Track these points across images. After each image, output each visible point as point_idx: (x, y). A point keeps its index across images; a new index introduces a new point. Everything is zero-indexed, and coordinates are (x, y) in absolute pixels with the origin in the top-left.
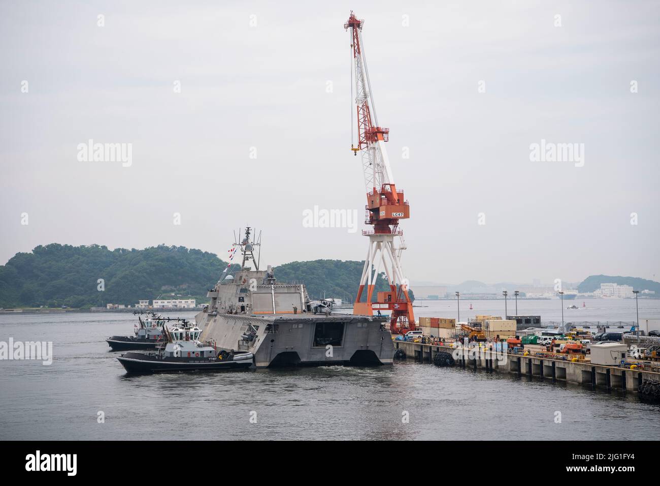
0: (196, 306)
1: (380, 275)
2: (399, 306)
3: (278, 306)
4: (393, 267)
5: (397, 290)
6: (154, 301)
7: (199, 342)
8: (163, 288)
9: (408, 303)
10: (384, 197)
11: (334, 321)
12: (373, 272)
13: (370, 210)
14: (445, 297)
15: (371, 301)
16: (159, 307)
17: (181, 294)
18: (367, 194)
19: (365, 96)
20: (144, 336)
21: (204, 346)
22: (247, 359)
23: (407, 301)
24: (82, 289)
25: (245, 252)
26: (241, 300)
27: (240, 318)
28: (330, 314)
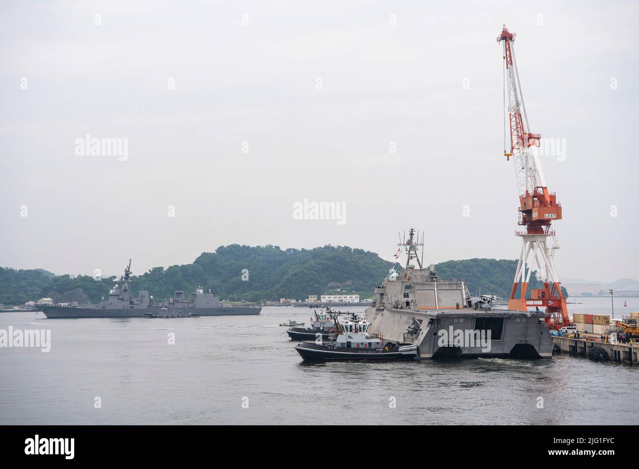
0: (360, 301)
1: (533, 274)
2: (552, 303)
3: (441, 302)
4: (546, 266)
5: (550, 287)
6: (322, 296)
7: (367, 334)
8: (330, 285)
9: (562, 300)
10: (537, 199)
11: (493, 316)
12: (527, 270)
13: (523, 212)
14: (599, 294)
15: (525, 298)
16: (326, 301)
17: (345, 290)
18: (520, 197)
19: (518, 104)
20: (319, 328)
21: (372, 337)
22: (411, 350)
23: (561, 298)
24: (259, 285)
25: (409, 252)
26: (406, 296)
27: (405, 313)
28: (489, 309)
